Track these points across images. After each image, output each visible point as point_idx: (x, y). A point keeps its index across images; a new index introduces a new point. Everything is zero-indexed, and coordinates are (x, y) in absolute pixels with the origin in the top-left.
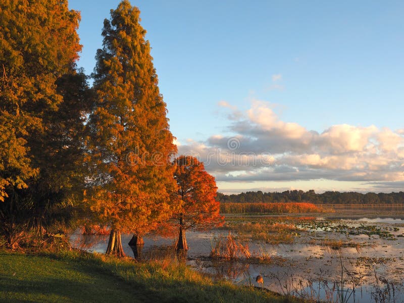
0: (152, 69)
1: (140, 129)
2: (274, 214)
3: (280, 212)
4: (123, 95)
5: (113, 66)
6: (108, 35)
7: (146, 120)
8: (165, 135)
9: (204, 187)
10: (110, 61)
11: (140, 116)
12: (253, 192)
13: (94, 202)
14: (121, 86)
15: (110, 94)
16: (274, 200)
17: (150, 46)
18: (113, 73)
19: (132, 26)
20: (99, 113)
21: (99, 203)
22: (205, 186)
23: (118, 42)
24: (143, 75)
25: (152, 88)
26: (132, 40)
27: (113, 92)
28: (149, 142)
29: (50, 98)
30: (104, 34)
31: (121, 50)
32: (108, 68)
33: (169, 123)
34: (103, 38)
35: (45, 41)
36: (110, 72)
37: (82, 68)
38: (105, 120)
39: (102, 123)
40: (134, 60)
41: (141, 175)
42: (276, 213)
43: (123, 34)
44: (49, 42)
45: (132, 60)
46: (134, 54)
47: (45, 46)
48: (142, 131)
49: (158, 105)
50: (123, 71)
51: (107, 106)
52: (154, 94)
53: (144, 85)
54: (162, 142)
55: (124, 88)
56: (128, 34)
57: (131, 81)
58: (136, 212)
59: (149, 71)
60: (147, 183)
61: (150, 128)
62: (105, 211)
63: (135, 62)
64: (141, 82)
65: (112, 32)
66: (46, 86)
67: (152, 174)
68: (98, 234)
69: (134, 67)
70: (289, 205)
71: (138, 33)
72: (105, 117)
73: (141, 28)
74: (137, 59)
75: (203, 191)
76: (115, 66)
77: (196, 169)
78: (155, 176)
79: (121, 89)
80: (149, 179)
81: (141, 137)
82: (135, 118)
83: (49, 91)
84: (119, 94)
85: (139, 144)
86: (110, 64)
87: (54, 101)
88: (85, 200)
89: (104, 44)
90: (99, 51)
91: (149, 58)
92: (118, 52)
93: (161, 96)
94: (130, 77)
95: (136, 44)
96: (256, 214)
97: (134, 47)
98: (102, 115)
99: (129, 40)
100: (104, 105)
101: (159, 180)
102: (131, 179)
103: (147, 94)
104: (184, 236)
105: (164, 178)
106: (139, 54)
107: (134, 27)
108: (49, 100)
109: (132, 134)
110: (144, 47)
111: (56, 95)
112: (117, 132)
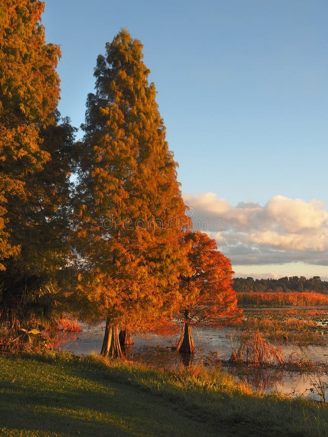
0: (159, 120)
1: (149, 196)
2: (274, 307)
3: (282, 304)
4: (125, 152)
5: (112, 115)
6: (101, 75)
7: (155, 185)
8: (178, 204)
9: (219, 272)
10: (108, 109)
11: (148, 179)
12: (241, 278)
13: (93, 289)
14: (123, 140)
15: (110, 151)
16: (268, 288)
17: (156, 90)
18: (112, 123)
19: (133, 64)
20: (98, 175)
21: (99, 291)
22: (219, 269)
23: (117, 84)
24: (149, 127)
25: (161, 143)
26: (134, 83)
27: (113, 149)
28: (159, 213)
29: (34, 155)
30: (96, 74)
31: (120, 94)
32: (106, 118)
33: (180, 188)
34: (95, 79)
35: (29, 82)
36: (109, 123)
37: (67, 118)
38: (105, 185)
39: (102, 188)
40: (137, 108)
41: (150, 255)
42: (276, 306)
43: (123, 74)
44: (32, 83)
45: (135, 108)
46: (137, 99)
47: (28, 89)
48: (151, 199)
49: (169, 165)
50: (124, 121)
51: (107, 166)
52: (163, 152)
53: (152, 140)
54: (174, 212)
55: (126, 142)
56: (128, 74)
57: (135, 134)
58: (145, 302)
59: (156, 121)
60: (158, 265)
61: (161, 194)
62: (107, 301)
63: (139, 111)
64: (147, 136)
65: (108, 71)
66: (30, 140)
67: (164, 254)
68: (66, 331)
69: (139, 116)
70: (292, 296)
71: (141, 74)
72: (105, 180)
73: (144, 67)
74: (141, 107)
75: (217, 276)
76: (115, 115)
77: (208, 249)
78: (168, 256)
79: (124, 144)
80: (160, 260)
81: (149, 207)
82: (143, 182)
83: (34, 147)
84: (121, 151)
85: (147, 216)
86: (107, 112)
87: (39, 159)
88: (80, 287)
89: (96, 87)
90: (91, 96)
91: (154, 105)
92: (117, 98)
93: (172, 154)
94: (133, 129)
95: (139, 87)
96: (253, 307)
97: (138, 92)
98: (102, 178)
99: (131, 82)
100: (102, 164)
101: (173, 262)
102: (138, 260)
103: (155, 151)
104: (190, 334)
105: (179, 260)
106: (143, 100)
107: (136, 65)
108: (33, 158)
109: (139, 203)
110: (150, 92)
111: (42, 152)
112: (120, 199)
